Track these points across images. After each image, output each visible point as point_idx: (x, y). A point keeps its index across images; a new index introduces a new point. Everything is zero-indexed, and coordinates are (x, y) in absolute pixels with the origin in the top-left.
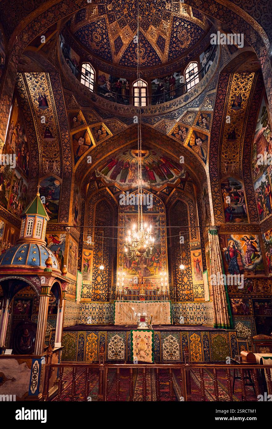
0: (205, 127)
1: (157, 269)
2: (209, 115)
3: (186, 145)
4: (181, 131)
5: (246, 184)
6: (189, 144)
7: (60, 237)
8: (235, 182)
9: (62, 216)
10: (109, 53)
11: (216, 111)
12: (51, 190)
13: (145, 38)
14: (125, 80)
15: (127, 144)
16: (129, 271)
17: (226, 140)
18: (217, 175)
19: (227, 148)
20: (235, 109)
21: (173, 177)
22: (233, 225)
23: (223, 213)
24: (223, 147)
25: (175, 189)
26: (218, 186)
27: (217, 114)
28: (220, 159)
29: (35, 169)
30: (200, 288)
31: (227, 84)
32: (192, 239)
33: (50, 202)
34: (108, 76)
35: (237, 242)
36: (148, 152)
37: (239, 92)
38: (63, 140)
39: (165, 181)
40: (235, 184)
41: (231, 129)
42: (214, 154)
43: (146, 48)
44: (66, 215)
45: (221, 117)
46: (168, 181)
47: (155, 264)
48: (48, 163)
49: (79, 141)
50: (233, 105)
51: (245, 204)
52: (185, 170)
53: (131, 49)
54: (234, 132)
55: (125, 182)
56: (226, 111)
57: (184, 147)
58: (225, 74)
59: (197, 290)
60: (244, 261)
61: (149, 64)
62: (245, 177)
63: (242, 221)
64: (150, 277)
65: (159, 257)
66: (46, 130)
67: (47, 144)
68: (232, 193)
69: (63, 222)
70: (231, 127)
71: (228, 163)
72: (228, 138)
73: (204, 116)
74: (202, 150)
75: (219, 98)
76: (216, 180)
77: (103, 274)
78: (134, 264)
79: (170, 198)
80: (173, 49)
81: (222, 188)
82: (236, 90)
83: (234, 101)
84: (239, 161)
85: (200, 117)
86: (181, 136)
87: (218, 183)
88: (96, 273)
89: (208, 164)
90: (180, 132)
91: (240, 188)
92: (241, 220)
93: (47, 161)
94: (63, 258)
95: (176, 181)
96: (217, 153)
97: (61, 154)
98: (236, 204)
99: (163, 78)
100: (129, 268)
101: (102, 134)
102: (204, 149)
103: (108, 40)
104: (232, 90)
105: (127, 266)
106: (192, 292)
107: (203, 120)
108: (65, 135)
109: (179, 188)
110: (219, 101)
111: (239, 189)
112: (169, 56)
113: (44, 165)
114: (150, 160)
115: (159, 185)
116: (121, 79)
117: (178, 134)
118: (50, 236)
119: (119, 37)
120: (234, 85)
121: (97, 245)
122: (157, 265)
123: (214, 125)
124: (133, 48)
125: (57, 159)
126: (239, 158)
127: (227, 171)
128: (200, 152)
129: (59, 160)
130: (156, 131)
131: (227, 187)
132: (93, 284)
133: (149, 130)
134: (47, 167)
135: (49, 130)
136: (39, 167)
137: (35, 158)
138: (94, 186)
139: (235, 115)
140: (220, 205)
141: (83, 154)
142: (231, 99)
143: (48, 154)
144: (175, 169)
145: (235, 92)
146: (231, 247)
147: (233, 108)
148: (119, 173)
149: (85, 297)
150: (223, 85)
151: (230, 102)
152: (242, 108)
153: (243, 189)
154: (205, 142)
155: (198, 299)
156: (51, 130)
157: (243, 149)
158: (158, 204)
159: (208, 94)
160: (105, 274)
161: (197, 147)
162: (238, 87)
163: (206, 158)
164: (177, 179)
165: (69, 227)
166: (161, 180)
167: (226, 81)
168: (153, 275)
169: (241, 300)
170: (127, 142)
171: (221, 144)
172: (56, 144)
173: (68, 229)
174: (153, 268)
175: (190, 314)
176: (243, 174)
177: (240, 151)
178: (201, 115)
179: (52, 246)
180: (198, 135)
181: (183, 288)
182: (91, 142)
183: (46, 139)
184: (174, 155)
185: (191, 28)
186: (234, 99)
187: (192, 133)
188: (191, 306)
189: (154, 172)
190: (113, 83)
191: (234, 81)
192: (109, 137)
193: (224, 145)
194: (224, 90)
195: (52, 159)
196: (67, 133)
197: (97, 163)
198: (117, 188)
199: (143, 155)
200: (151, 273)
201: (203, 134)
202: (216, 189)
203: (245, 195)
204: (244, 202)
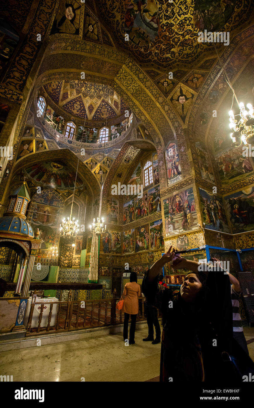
0: (107, 166)
1: (51, 245)
2: (112, 161)
3: (93, 172)
4: (92, 163)
5: (120, 203)
6: (95, 172)
10: (58, 98)
11: (117, 160)
13: (82, 101)
14: (63, 118)
18: (106, 194)
20: (126, 163)
21: (73, 187)
25: (73, 195)
27: (116, 162)
28: (110, 186)
30: (77, 260)
31: (127, 149)
34: (53, 112)
36: (63, 167)
37: (130, 155)
39: (67, 188)
40: (114, 202)
41: (120, 172)
43: (81, 106)
45: (118, 164)
46: (69, 189)
47: (50, 241)
49: (25, 146)
50: (125, 160)
52: (84, 185)
53: (72, 103)
54: (121, 174)
55: (39, 181)
56: (121, 162)
57: (91, 172)
58: (127, 144)
59: (75, 261)
60: (112, 246)
61: (80, 116)
63: (115, 223)
64: (45, 250)
65: (54, 236)
68: (112, 206)
72: (117, 176)
73: (108, 159)
74: (101, 177)
75: (120, 154)
76: (105, 197)
79: (68, 199)
80: (97, 115)
81: (108, 202)
82: (129, 153)
83: (127, 158)
86: (92, 166)
87: (106, 199)
89: (103, 186)
91: (116, 204)
95: (75, 190)
98: (113, 213)
99: (87, 128)
101: (42, 147)
102: (103, 178)
103: (60, 91)
106: (70, 261)
107: (108, 161)
109: (76, 195)
110: (120, 156)
112: (93, 118)
114: (62, 172)
115: (62, 189)
116: (60, 117)
117: (90, 164)
119: (67, 93)
120: (129, 151)
122: (52, 242)
123: (113, 167)
124: (73, 103)
128: (100, 179)
130: (76, 157)
139: (125, 165)
140: (105, 212)
141: (25, 155)
142: (126, 157)
144: (77, 183)
146: (107, 237)
148: (38, 174)
150: (125, 149)
151: (124, 159)
152: (129, 163)
153: (118, 206)
154: (105, 174)
155: (75, 267)
158: (61, 202)
159: (115, 149)
161: (99, 175)
162: (131, 153)
163: (103, 183)
166: (65, 186)
167: (127, 147)
168: (47, 248)
169: (107, 268)
174: (49, 244)
175: (67, 276)
178: (107, 159)
180: (102, 169)
181: (65, 259)
185: (110, 110)
187: (98, 166)
188: (69, 271)
189: (62, 180)
190: (55, 117)
191: (130, 149)
193: (114, 179)
194: (124, 151)
198: (32, 183)
199: (58, 167)
200: (47, 247)
201: (105, 169)
202: (104, 202)
203: (118, 209)
204: (117, 213)
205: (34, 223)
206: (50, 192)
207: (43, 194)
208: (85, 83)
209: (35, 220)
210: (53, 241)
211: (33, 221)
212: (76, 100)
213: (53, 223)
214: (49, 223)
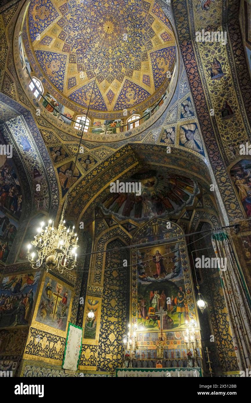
0: (190, 115)
1: (182, 316)
3: (178, 145)
6: (180, 144)
10: (103, 104)
11: (194, 89)
13: (132, 83)
14: (120, 120)
15: (126, 171)
16: (145, 323)
17: (220, 119)
18: (221, 163)
19: (225, 127)
20: (217, 79)
21: (188, 198)
23: (241, 206)
24: (220, 129)
25: (194, 211)
26: (225, 174)
27: (196, 93)
28: (221, 144)
29: (28, 210)
31: (194, 54)
34: (103, 121)
36: (156, 178)
37: (212, 57)
38: (49, 174)
39: (182, 206)
41: (222, 104)
42: (211, 141)
43: (134, 90)
45: (202, 95)
46: (186, 205)
47: (179, 309)
48: (39, 201)
49: (66, 174)
50: (212, 75)
53: (122, 96)
54: (227, 106)
55: (140, 217)
56: (206, 85)
57: (176, 149)
58: (185, 44)
61: (140, 101)
64: (173, 330)
65: (183, 298)
66: (34, 169)
70: (221, 101)
71: (233, 145)
72: (223, 116)
73: (184, 104)
74: (196, 143)
75: (191, 73)
76: (222, 169)
77: (118, 330)
78: (152, 311)
79: (192, 223)
80: (157, 79)
81: (232, 176)
83: (211, 69)
85: (182, 108)
86: (171, 138)
87: (224, 171)
88: (108, 328)
89: (206, 154)
90: (168, 135)
93: (38, 200)
95: (193, 201)
96: (215, 138)
97: (49, 190)
99: (153, 105)
100: (145, 318)
101: (90, 163)
102: (198, 140)
103: (101, 96)
104: (202, 57)
105: (142, 315)
107: (185, 109)
108: (49, 170)
109: (198, 207)
110: (192, 77)
112: (155, 86)
113: (36, 205)
114: (160, 187)
115: (177, 212)
117: (167, 138)
118: (26, 276)
119: (110, 91)
120: (203, 52)
121: (110, 291)
122: (181, 310)
123: (197, 106)
124: (124, 94)
125: (46, 196)
127: (235, 154)
128: (195, 146)
129: (48, 196)
130: (145, 145)
132: (103, 344)
133: (139, 148)
134: (38, 206)
135: (36, 169)
137: (28, 200)
138: (103, 225)
139: (220, 85)
140: (233, 196)
141: (72, 185)
142: (206, 68)
144: (188, 187)
145: (207, 59)
147: (213, 78)
148: (132, 208)
149: (87, 364)
150: (189, 57)
151: (207, 73)
152: (225, 74)
156: (38, 169)
158: (175, 231)
160: (121, 329)
161: (189, 142)
162: (209, 51)
163: (203, 149)
164: (194, 198)
166: (178, 206)
167: (190, 50)
168: (177, 325)
170: (124, 169)
171: (216, 125)
172: (44, 182)
174: (177, 316)
177: (245, 125)
178: (182, 105)
179: (25, 288)
182: (80, 172)
183: (36, 179)
184: (175, 167)
185: (166, 53)
186: (210, 67)
187: (179, 129)
189: (169, 199)
191: (200, 47)
192: (97, 165)
193: (219, 125)
194: (192, 61)
195: (42, 196)
196: (51, 167)
197: (96, 196)
198: (132, 224)
199: (152, 184)
200: (175, 323)
201: (191, 124)
202: (223, 179)
205: (143, 283)
206: (153, 224)
207: (144, 231)
208: (121, 61)
209: (142, 277)
210: (183, 308)
212: (125, 89)
213: (174, 272)
214: (167, 275)
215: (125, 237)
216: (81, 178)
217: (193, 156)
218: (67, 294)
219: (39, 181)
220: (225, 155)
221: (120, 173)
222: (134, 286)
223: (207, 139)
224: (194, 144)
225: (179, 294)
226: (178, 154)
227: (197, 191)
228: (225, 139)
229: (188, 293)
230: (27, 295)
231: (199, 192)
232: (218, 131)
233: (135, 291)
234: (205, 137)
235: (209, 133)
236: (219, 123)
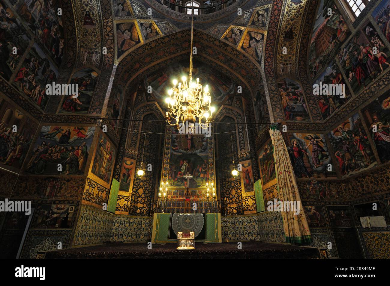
0: (261, 25)
1: (204, 181)
2: (266, 10)
3: (239, 48)
4: (234, 34)
5: (304, 85)
6: (242, 47)
7: (88, 131)
8: (292, 83)
9: (94, 107)
11: (275, 3)
12: (86, 81)
15: (178, 54)
16: (174, 183)
17: (282, 39)
18: (272, 75)
19: (283, 48)
20: (294, 3)
21: (220, 95)
22: (294, 123)
23: (283, 111)
24: (279, 47)
25: (222, 107)
26: (274, 85)
27: (275, 7)
28: (276, 59)
29: (71, 59)
30: (250, 200)
32: (241, 150)
33: (82, 92)
35: (301, 141)
38: (105, 27)
40: (292, 85)
41: (289, 27)
42: (270, 54)
44: (99, 107)
45: (279, 11)
47: (202, 175)
48: (86, 54)
49: (125, 34)
51: (305, 103)
54: (291, 30)
56: (285, 5)
57: (237, 50)
59: (247, 202)
62: (302, 79)
63: (304, 120)
64: (196, 189)
65: (206, 168)
66: (86, 14)
67: (87, 32)
68: (290, 92)
69: (95, 114)
70: (289, 24)
71: (284, 64)
72: (285, 37)
73: (260, 13)
74: (256, 51)
76: (272, 80)
77: (146, 186)
78: (180, 174)
79: (218, 115)
81: (279, 87)
84: (295, 62)
85: (256, 15)
86: (234, 39)
87: (274, 82)
88: (138, 184)
89: (263, 64)
90: (233, 36)
91: (298, 88)
92: (302, 118)
93: (86, 52)
94: (87, 155)
96: (273, 53)
98: (296, 103)
100: (174, 179)
101: (151, 32)
102: (259, 50)
105: (172, 177)
106: (240, 204)
107: (259, 17)
108: (107, 22)
109: (227, 104)
111: (296, 89)
113: (82, 56)
117: (231, 37)
118: (75, 129)
122: (204, 176)
123: (272, 20)
125: (97, 50)
126: (295, 60)
127: (283, 71)
128: (254, 54)
129: (100, 51)
130: (208, 35)
131: (284, 87)
132: (133, 196)
133: (201, 36)
134: (85, 59)
135: (89, 15)
136: (75, 58)
137: (72, 47)
138: (142, 98)
139: (294, 10)
140: (279, 103)
141: (129, 49)
143: (87, 44)
144: (224, 86)
146: (295, 146)
147: (292, 1)
149: (121, 210)
152: (302, 3)
153: (301, 90)
154: (260, 42)
155: (249, 212)
156: (91, 16)
157: (300, 50)
160: (148, 186)
161: (251, 49)
163: (261, 59)
164: (225, 97)
165: (101, 119)
168: (199, 186)
170: (177, 52)
171: (277, 43)
172: (97, 33)
173: (99, 121)
174: (200, 180)
175: (239, 229)
176: (300, 76)
177: (296, 52)
178: (257, 12)
179: (75, 140)
181: (231, 201)
182: (139, 38)
183: (87, 26)
187: (246, 34)
188: (240, 220)
192: (158, 37)
193: (280, 44)
195: (91, 50)
196: (110, 20)
197: (145, 68)
200: (198, 184)
201: (259, 33)
202: (273, 87)
203: (304, 94)
204: (304, 101)
205: (175, 153)
209: (174, 148)
210: (205, 175)
211: (173, 149)
213: (201, 148)
214: (195, 150)
215: (159, 113)
216: (139, 45)
217: (249, 61)
218: (112, 153)
219: (90, 31)
220: (276, 69)
221: (173, 54)
222: (167, 155)
223: (267, 52)
224: (254, 52)
225: (204, 165)
226: (236, 56)
227: (231, 91)
228: (280, 57)
229: (210, 165)
230: (78, 147)
231: (232, 93)
232: (277, 49)
233: (168, 159)
234: (267, 49)
235: (270, 47)
236: (280, 42)
